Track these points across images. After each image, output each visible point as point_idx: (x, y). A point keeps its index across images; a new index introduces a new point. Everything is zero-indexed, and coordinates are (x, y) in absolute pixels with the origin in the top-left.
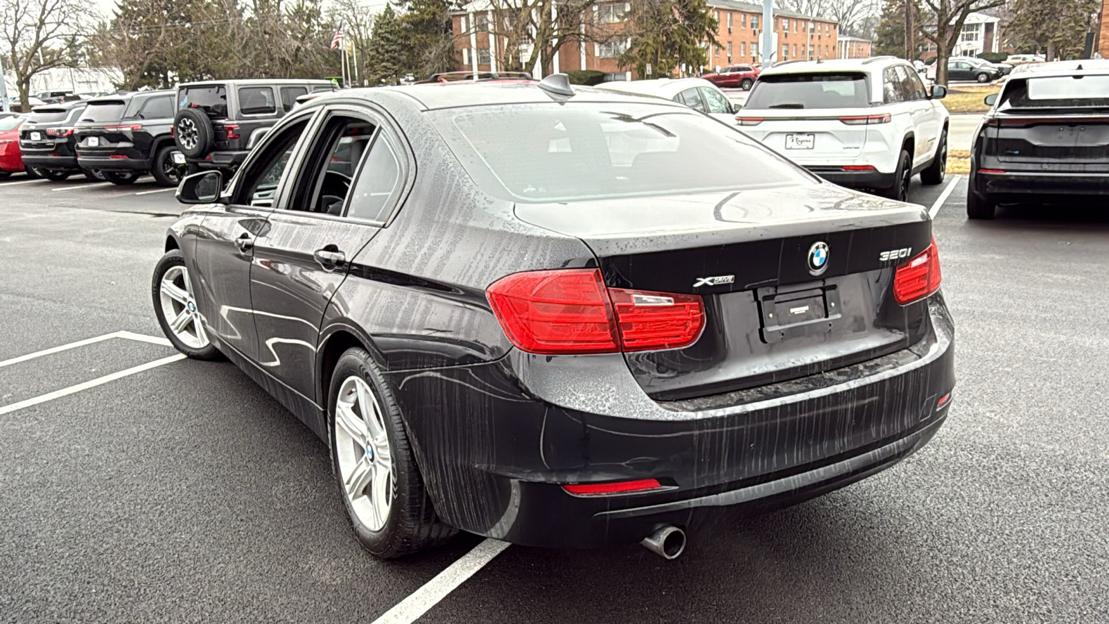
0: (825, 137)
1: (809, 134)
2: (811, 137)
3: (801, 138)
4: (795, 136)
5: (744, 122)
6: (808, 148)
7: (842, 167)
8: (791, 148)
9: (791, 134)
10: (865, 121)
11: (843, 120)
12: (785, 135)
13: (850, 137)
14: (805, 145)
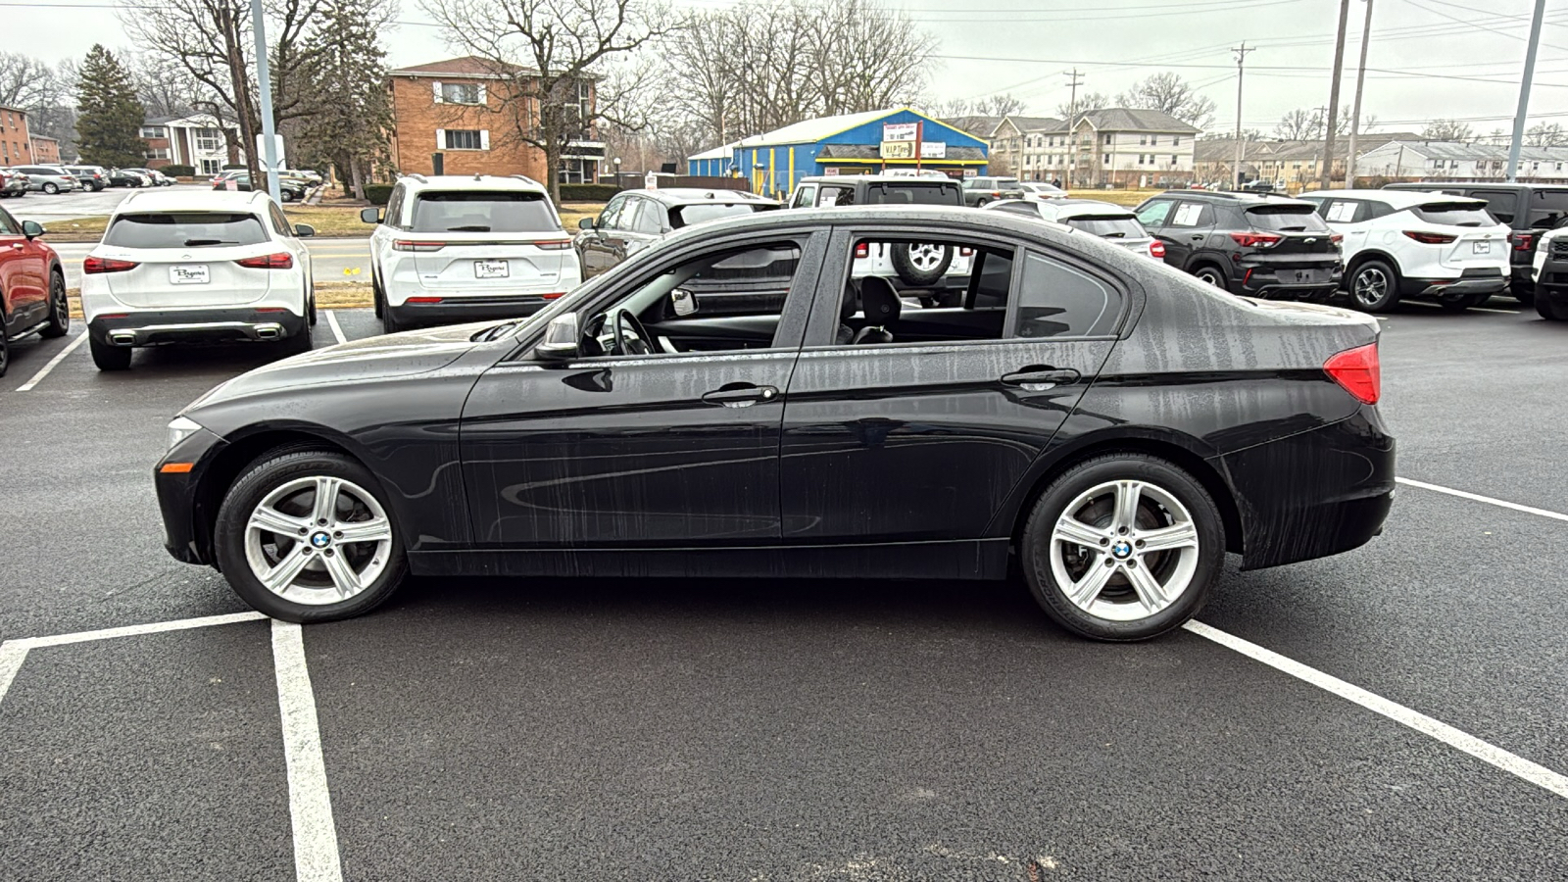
0: (521, 265)
1: (501, 260)
2: (504, 264)
3: (492, 265)
4: (485, 263)
5: (417, 248)
6: (502, 276)
7: (542, 295)
8: (482, 277)
9: (480, 260)
10: (558, 246)
11: (539, 244)
12: (472, 263)
13: (546, 262)
14: (498, 273)
